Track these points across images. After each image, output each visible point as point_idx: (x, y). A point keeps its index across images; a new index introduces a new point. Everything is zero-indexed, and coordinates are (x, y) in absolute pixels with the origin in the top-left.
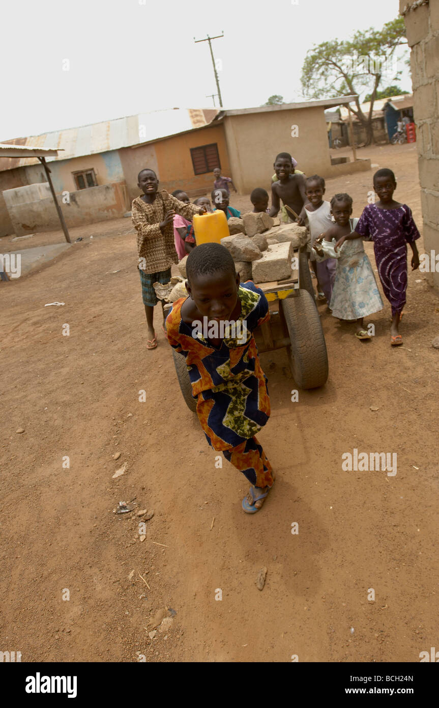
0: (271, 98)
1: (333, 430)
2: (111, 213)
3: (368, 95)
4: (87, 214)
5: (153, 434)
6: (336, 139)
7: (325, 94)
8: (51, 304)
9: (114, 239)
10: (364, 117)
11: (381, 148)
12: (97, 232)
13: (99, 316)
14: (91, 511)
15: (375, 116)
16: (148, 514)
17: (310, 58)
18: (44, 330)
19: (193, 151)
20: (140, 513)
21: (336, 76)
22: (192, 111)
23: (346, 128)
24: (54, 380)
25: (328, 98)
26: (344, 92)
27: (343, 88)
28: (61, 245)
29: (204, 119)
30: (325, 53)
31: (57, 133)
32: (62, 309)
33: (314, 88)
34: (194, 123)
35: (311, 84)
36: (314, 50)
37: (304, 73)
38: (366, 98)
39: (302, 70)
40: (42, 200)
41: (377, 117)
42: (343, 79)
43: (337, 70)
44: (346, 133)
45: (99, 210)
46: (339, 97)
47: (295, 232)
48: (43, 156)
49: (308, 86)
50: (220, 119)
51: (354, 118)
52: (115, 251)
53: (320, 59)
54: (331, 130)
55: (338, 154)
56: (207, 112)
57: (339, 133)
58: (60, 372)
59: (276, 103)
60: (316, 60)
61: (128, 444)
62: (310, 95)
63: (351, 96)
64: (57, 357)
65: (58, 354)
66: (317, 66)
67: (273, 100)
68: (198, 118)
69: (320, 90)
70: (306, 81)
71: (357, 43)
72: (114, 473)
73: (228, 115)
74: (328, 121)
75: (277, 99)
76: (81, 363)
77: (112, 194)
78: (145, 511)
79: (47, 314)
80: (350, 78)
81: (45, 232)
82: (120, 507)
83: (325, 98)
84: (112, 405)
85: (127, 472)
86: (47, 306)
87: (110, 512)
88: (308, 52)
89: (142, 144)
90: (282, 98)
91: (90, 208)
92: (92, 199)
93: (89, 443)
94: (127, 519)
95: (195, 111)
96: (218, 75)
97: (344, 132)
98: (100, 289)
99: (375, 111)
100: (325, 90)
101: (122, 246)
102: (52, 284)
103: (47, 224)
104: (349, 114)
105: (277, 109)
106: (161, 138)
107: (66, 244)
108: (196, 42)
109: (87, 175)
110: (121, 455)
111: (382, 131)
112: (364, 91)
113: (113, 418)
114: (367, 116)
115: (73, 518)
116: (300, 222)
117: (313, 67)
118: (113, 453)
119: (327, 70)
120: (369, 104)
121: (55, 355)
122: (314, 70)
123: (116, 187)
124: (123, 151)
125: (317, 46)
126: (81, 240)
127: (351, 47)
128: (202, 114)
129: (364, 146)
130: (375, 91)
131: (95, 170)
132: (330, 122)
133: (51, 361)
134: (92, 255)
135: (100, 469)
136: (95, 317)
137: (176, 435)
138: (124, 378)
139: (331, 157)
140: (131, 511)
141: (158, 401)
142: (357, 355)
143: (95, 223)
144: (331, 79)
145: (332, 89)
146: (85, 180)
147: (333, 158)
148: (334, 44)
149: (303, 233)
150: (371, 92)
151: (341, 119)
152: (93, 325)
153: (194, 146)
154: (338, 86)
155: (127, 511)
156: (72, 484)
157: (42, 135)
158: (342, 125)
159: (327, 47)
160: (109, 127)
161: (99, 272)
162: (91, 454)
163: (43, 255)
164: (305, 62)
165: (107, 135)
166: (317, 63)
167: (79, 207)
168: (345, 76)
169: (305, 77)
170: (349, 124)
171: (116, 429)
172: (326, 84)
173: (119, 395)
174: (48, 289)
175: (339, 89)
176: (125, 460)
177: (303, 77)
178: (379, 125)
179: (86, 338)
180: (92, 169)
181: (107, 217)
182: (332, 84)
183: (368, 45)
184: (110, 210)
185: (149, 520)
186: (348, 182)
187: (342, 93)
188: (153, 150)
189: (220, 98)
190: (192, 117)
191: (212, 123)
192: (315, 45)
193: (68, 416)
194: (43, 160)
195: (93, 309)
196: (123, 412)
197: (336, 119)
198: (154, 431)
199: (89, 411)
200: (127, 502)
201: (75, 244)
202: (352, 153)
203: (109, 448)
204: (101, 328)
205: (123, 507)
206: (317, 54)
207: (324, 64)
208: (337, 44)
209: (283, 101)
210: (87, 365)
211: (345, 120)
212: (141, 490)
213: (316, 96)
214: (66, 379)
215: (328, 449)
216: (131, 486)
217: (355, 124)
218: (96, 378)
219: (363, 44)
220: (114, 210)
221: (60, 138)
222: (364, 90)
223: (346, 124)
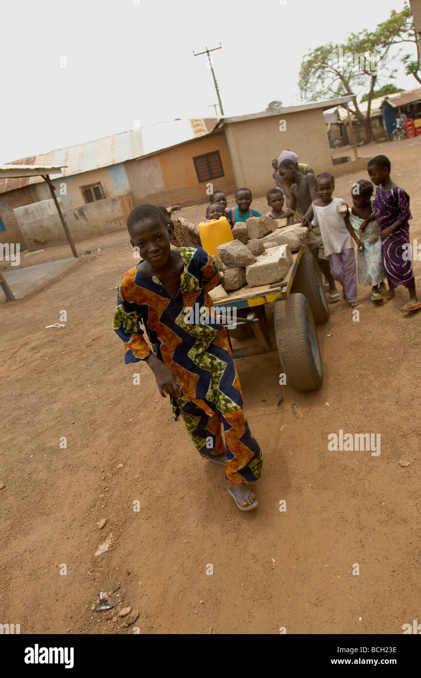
0: (270, 103)
1: (355, 494)
2: (118, 225)
3: (365, 94)
4: (95, 227)
5: (145, 494)
6: (336, 139)
7: (322, 96)
8: (52, 326)
9: (120, 251)
10: (362, 116)
11: (381, 145)
12: (104, 244)
13: (97, 339)
14: (66, 606)
15: (373, 114)
16: (132, 614)
17: (307, 63)
18: (41, 356)
19: (195, 159)
20: (123, 612)
21: (333, 79)
22: (193, 121)
23: (345, 128)
24: (45, 418)
25: (326, 100)
26: (341, 93)
27: (340, 89)
28: (69, 259)
29: (205, 128)
30: (320, 57)
31: (64, 150)
32: (62, 331)
33: (312, 91)
34: (196, 132)
35: (308, 88)
36: (310, 55)
37: (301, 78)
38: (363, 98)
39: (299, 74)
40: (51, 216)
41: (375, 115)
42: (340, 80)
43: (333, 73)
44: (346, 133)
45: (107, 222)
46: (336, 98)
47: (296, 234)
48: (47, 174)
49: (306, 90)
50: (220, 126)
51: (353, 117)
52: (119, 265)
53: (316, 63)
54: (330, 131)
55: (339, 154)
56: (207, 121)
57: (338, 133)
58: (52, 409)
59: (276, 108)
60: (312, 64)
61: (116, 507)
62: (308, 98)
63: (348, 96)
64: (50, 389)
65: (53, 386)
66: (313, 70)
67: (272, 105)
68: (200, 127)
69: (318, 93)
70: (303, 85)
71: (352, 45)
72: (97, 548)
73: (228, 122)
74: (327, 122)
75: (276, 104)
76: (75, 396)
77: (118, 206)
78: (128, 609)
79: (47, 337)
80: (347, 79)
81: (56, 246)
82: (101, 601)
83: (322, 100)
84: (102, 453)
85: (113, 548)
86: (47, 328)
87: (88, 609)
88: (304, 57)
89: (145, 155)
90: (281, 103)
91: (98, 221)
92: (99, 212)
93: (73, 505)
94: (108, 619)
95: (196, 120)
96: (218, 85)
97: (343, 132)
98: (102, 307)
99: (372, 110)
100: (322, 93)
101: (127, 258)
102: (55, 302)
103: (57, 238)
104: (348, 114)
105: (276, 113)
106: (164, 149)
107: (73, 258)
108: (195, 55)
109: (95, 189)
110: (106, 522)
111: (381, 128)
112: (360, 92)
113: (102, 470)
114: (365, 115)
115: (43, 618)
116: (304, 222)
117: (310, 72)
118: (98, 520)
119: (323, 73)
120: (366, 103)
121: (49, 387)
122: (311, 74)
123: (122, 199)
124: (128, 163)
125: (312, 51)
126: (89, 253)
127: (346, 50)
128: (203, 123)
129: (364, 144)
130: (372, 90)
131: (102, 183)
132: (329, 123)
133: (45, 393)
134: (97, 270)
135: (82, 542)
136: (94, 340)
137: (169, 496)
138: (118, 416)
139: (332, 157)
140: (112, 608)
141: (152, 448)
142: (377, 386)
143: (104, 235)
144: (328, 82)
145: (329, 92)
146: (93, 193)
147: (334, 157)
148: (329, 47)
149: (304, 234)
150: (368, 92)
151: (339, 120)
152: (91, 349)
153: (197, 155)
154: (335, 88)
155: (108, 607)
156: (47, 565)
157: (50, 153)
158: (341, 125)
159: (322, 52)
160: (114, 141)
161: (102, 288)
162: (74, 520)
163: (50, 272)
164: (302, 67)
165: (113, 149)
166: (314, 67)
167: (87, 220)
168: (342, 78)
169: (303, 81)
170: (348, 123)
171: (104, 484)
172: (324, 87)
173: (110, 438)
174: (50, 308)
175: (336, 91)
176: (111, 530)
177: (300, 81)
178: (377, 122)
179: (83, 366)
180: (99, 183)
181: (115, 228)
182: (329, 86)
183: (363, 46)
184: (117, 222)
185: (133, 623)
186: (351, 181)
187: (339, 94)
188: (157, 161)
189: (221, 107)
190: (193, 126)
191: (213, 131)
192: (310, 50)
193: (53, 467)
194: (47, 178)
195: (93, 331)
196: (113, 461)
197: (335, 120)
198: (145, 489)
199: (77, 460)
200: (109, 593)
201: (83, 258)
202: (353, 151)
203: (95, 511)
204: (99, 353)
205: (104, 602)
206: (313, 59)
207: (320, 67)
208: (332, 48)
209: (283, 106)
210: (80, 399)
211: (344, 120)
212: (127, 575)
213: (314, 99)
214: (56, 417)
215: (351, 523)
216: (114, 569)
217: (354, 123)
218: (88, 416)
219: (357, 46)
220: (121, 221)
221: (67, 155)
222: (360, 90)
223: (345, 124)
